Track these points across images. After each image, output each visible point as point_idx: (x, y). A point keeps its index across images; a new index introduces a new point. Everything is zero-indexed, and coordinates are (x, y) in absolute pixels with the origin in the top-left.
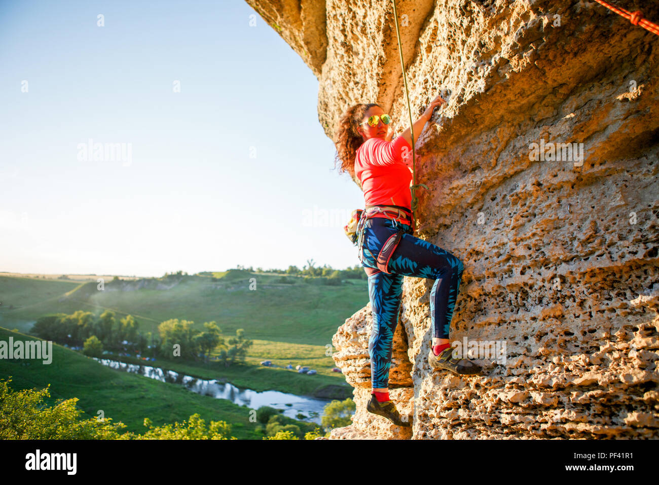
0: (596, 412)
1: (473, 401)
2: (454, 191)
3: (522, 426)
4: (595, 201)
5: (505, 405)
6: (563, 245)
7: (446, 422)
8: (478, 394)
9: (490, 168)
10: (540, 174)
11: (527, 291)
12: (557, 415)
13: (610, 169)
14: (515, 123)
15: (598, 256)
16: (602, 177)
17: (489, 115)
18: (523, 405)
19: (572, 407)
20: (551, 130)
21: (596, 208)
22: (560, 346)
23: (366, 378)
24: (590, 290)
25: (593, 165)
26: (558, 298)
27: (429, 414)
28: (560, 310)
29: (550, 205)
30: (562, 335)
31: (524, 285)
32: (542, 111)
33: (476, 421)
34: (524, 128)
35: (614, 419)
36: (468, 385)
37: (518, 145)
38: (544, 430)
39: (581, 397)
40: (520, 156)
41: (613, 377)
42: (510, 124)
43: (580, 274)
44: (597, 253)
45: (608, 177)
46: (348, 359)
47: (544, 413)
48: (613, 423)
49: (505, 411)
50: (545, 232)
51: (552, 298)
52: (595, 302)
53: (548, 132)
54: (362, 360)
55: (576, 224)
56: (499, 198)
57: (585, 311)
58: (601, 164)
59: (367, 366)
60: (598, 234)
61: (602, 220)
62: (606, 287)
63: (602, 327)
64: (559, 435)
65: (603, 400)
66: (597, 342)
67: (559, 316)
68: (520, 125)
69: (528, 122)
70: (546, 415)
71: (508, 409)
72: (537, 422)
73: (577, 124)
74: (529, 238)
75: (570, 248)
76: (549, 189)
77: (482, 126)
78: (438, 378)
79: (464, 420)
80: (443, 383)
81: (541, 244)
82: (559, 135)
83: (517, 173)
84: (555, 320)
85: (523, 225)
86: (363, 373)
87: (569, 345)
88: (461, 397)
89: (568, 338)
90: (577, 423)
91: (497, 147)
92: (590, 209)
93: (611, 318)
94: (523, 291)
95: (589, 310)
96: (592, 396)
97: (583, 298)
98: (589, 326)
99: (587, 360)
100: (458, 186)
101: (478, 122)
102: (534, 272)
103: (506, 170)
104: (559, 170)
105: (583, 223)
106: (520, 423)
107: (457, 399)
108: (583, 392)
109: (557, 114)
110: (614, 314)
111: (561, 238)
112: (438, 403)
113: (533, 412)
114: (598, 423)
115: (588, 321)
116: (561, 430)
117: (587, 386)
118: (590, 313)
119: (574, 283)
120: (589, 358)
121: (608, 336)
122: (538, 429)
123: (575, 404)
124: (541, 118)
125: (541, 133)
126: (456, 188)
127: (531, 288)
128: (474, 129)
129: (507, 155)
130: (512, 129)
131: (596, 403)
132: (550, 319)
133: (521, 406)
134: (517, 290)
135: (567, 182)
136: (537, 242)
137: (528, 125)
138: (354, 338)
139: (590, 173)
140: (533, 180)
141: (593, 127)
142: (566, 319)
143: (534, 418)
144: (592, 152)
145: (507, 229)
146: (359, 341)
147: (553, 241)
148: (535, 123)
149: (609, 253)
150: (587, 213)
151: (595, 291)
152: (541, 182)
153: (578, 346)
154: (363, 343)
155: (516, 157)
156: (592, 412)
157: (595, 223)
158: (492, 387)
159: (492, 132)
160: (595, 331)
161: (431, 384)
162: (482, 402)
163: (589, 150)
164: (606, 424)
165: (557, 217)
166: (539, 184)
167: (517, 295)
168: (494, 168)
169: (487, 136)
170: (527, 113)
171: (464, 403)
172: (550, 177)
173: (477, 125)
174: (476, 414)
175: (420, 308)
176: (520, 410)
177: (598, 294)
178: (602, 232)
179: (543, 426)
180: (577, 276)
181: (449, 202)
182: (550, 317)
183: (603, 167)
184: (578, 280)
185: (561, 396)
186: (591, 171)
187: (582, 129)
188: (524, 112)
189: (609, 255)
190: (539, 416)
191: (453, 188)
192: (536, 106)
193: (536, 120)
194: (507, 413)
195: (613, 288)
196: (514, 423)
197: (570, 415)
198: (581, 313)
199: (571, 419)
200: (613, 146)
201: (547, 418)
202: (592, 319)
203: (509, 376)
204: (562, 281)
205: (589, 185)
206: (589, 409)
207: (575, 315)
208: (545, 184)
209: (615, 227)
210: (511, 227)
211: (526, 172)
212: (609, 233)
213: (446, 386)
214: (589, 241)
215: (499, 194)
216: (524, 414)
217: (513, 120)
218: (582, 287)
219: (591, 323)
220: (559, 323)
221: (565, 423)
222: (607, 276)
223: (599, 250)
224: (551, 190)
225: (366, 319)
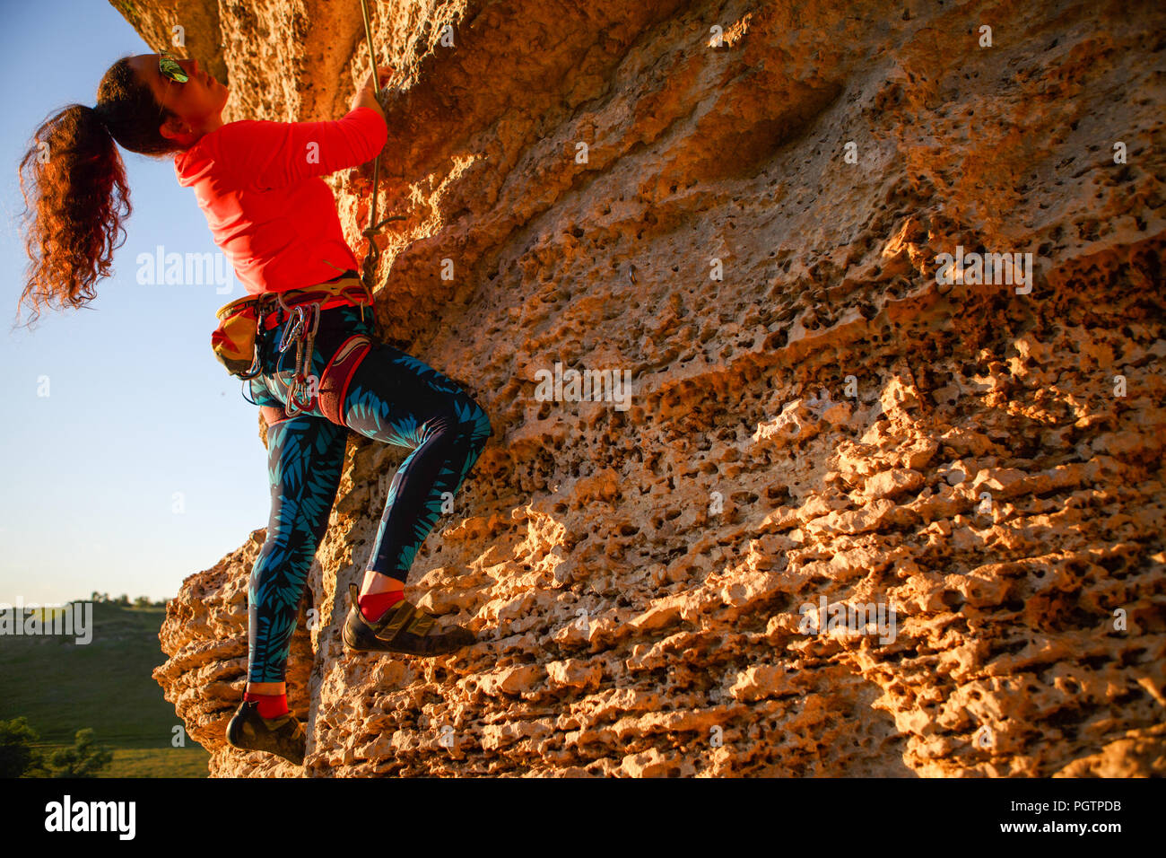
0: (678, 684)
1: (428, 708)
2: (417, 263)
3: (526, 746)
4: (678, 256)
5: (491, 705)
6: (620, 349)
7: (365, 769)
8: (439, 691)
9: (486, 207)
10: (579, 212)
11: (550, 455)
12: (596, 705)
13: (703, 194)
14: (534, 112)
15: (684, 360)
16: (691, 212)
17: (481, 91)
18: (528, 696)
19: (630, 682)
20: (598, 119)
21: (680, 271)
22: (611, 557)
23: (218, 711)
24: (671, 433)
25: (674, 189)
26: (610, 459)
27: (331, 759)
28: (614, 483)
29: (597, 272)
30: (616, 536)
31: (546, 442)
32: (582, 83)
33: (431, 753)
34: (550, 123)
35: (714, 696)
36: (421, 676)
37: (538, 155)
38: (574, 747)
39: (648, 655)
40: (541, 173)
41: (708, 597)
42: (524, 115)
43: (651, 401)
44: (682, 355)
45: (701, 214)
46: (183, 672)
47: (573, 707)
48: (711, 703)
49: (493, 717)
50: (587, 327)
51: (598, 460)
52: (681, 457)
53: (592, 124)
54: (208, 667)
55: (644, 305)
56: (503, 270)
57: (660, 478)
58: (688, 187)
59: (220, 678)
60: (684, 319)
61: (691, 292)
62: (700, 426)
63: (692, 504)
64: (603, 753)
65: (691, 654)
66: (682, 538)
67: (612, 496)
68: (542, 118)
69: (557, 110)
70: (577, 711)
71: (497, 711)
72: (557, 730)
73: (642, 97)
74: (557, 340)
75: (632, 353)
76: (596, 241)
77: (470, 119)
78: (358, 671)
79: (403, 756)
80: (367, 682)
81: (579, 351)
82: (612, 129)
83: (537, 214)
84: (602, 504)
85: (545, 317)
86: (211, 699)
87: (629, 555)
88: (402, 705)
89: (626, 540)
90: (640, 715)
91: (499, 163)
92: (670, 271)
93: (709, 486)
94: (543, 457)
95: (667, 475)
96: (669, 649)
97: (657, 451)
98: (667, 506)
99: (661, 575)
100: (424, 253)
101: (462, 106)
102: (565, 412)
103: (515, 207)
104: (613, 200)
105: (657, 302)
106: (521, 739)
107: (395, 709)
108: (653, 643)
109: (610, 90)
110: (715, 476)
111: (617, 335)
112: (352, 727)
113: (551, 711)
114: (681, 706)
115: (666, 496)
116: (606, 739)
117: (660, 630)
118: (671, 480)
119: (641, 423)
120: (665, 569)
121: (703, 519)
122: (559, 749)
123: (636, 674)
124: (581, 100)
125: (579, 124)
126: (420, 257)
127: (558, 447)
128: (456, 128)
129: (517, 179)
130: (528, 124)
131: (678, 664)
132: (592, 504)
133: (525, 700)
134: (533, 456)
135: (628, 223)
136: (569, 347)
137: (557, 117)
138: (197, 617)
139: (669, 204)
140: (565, 223)
141: (671, 106)
142: (624, 500)
143: (553, 722)
144: (671, 158)
145: (514, 328)
146: (208, 623)
147: (600, 342)
148: (571, 112)
149: (705, 352)
150: (664, 282)
151: (680, 435)
152: (581, 227)
153: (647, 554)
154: (215, 626)
155: (534, 179)
156: (669, 685)
157: (679, 297)
158: (469, 668)
159: (491, 130)
160: (679, 514)
161: (341, 686)
162: (446, 707)
163: (666, 153)
164: (697, 706)
165: (609, 293)
166: (578, 233)
167: (531, 468)
168: (492, 206)
169: (480, 140)
170: (556, 92)
171: (408, 718)
172: (596, 214)
173: (460, 113)
174: (431, 736)
175: (339, 528)
176: (524, 708)
177: (686, 441)
178: (692, 313)
179: (572, 737)
180: (646, 406)
181: (405, 289)
182: (592, 499)
183: (692, 191)
184: (647, 414)
185: (608, 661)
186: (672, 198)
187: (652, 109)
188: (549, 90)
189: (703, 357)
190: (561, 716)
191: (415, 257)
192: (571, 76)
193: (572, 102)
194: (497, 722)
195: (713, 426)
196: (509, 742)
197: (624, 699)
198: (652, 482)
199: (625, 708)
200: (709, 149)
201: (577, 717)
202: (674, 491)
203: (506, 636)
204: (617, 422)
205: (670, 233)
206: (663, 680)
207: (641, 488)
208: (587, 230)
209: (716, 303)
210: (521, 322)
211: (553, 211)
212: (703, 314)
213: (373, 685)
214: (667, 332)
215: (502, 262)
216: (531, 718)
217: (531, 105)
218: (655, 429)
219: (672, 500)
220: (609, 510)
221: (613, 722)
222: (702, 402)
223: (684, 348)
224: (599, 243)
225: (228, 571)
